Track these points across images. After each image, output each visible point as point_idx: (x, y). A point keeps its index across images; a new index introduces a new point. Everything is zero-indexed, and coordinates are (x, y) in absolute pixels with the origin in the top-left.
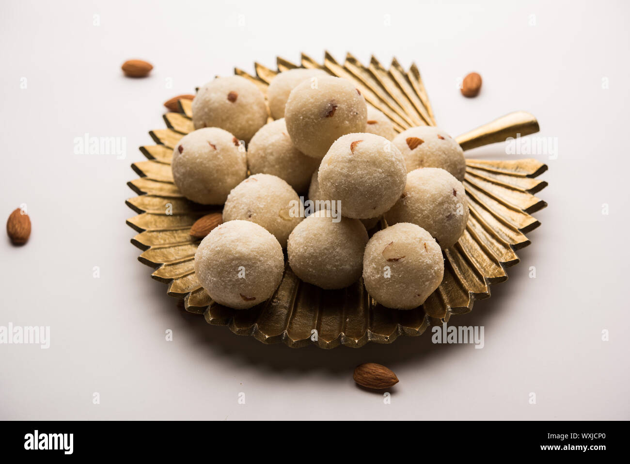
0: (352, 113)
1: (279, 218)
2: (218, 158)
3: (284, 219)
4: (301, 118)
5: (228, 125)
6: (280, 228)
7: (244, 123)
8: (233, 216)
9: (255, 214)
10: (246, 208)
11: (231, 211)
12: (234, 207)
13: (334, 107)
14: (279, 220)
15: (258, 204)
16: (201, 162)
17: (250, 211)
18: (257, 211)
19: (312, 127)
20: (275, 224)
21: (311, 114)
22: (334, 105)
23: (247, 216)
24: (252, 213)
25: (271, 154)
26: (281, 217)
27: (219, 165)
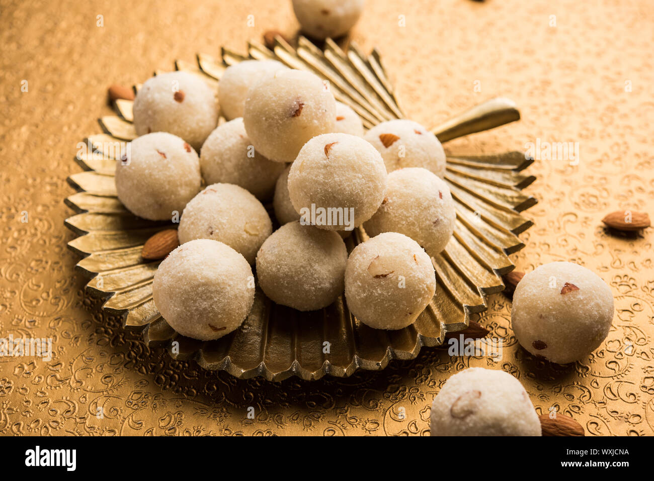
0: (320, 111)
1: (245, 233)
2: (169, 168)
3: (250, 234)
4: (264, 118)
5: (176, 129)
6: (246, 244)
7: (194, 126)
8: (192, 233)
9: (217, 231)
10: (206, 224)
11: (189, 228)
12: (192, 223)
13: (301, 105)
14: (245, 235)
15: (220, 219)
16: (150, 173)
17: (211, 227)
18: (220, 226)
19: (276, 128)
20: (241, 240)
21: (275, 114)
22: (301, 103)
23: (208, 233)
24: (213, 230)
25: (229, 160)
26: (247, 232)
27: (171, 176)
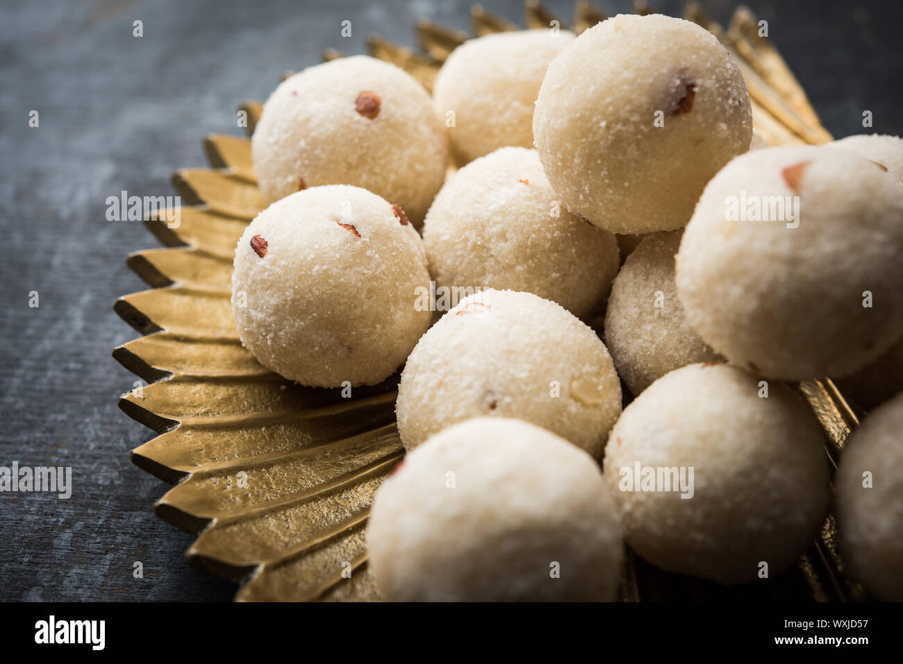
0: (730, 101)
1: (572, 401)
2: (370, 258)
3: (584, 405)
4: (603, 124)
6: (577, 429)
8: (442, 409)
9: (507, 399)
10: (477, 385)
11: (432, 398)
12: (440, 384)
13: (690, 87)
14: (574, 408)
15: (512, 370)
16: (326, 271)
17: (490, 392)
18: (513, 388)
19: (633, 146)
20: (565, 419)
21: (632, 112)
22: (690, 82)
23: (485, 405)
24: (497, 397)
25: (502, 236)
26: (577, 400)
27: (374, 278)
